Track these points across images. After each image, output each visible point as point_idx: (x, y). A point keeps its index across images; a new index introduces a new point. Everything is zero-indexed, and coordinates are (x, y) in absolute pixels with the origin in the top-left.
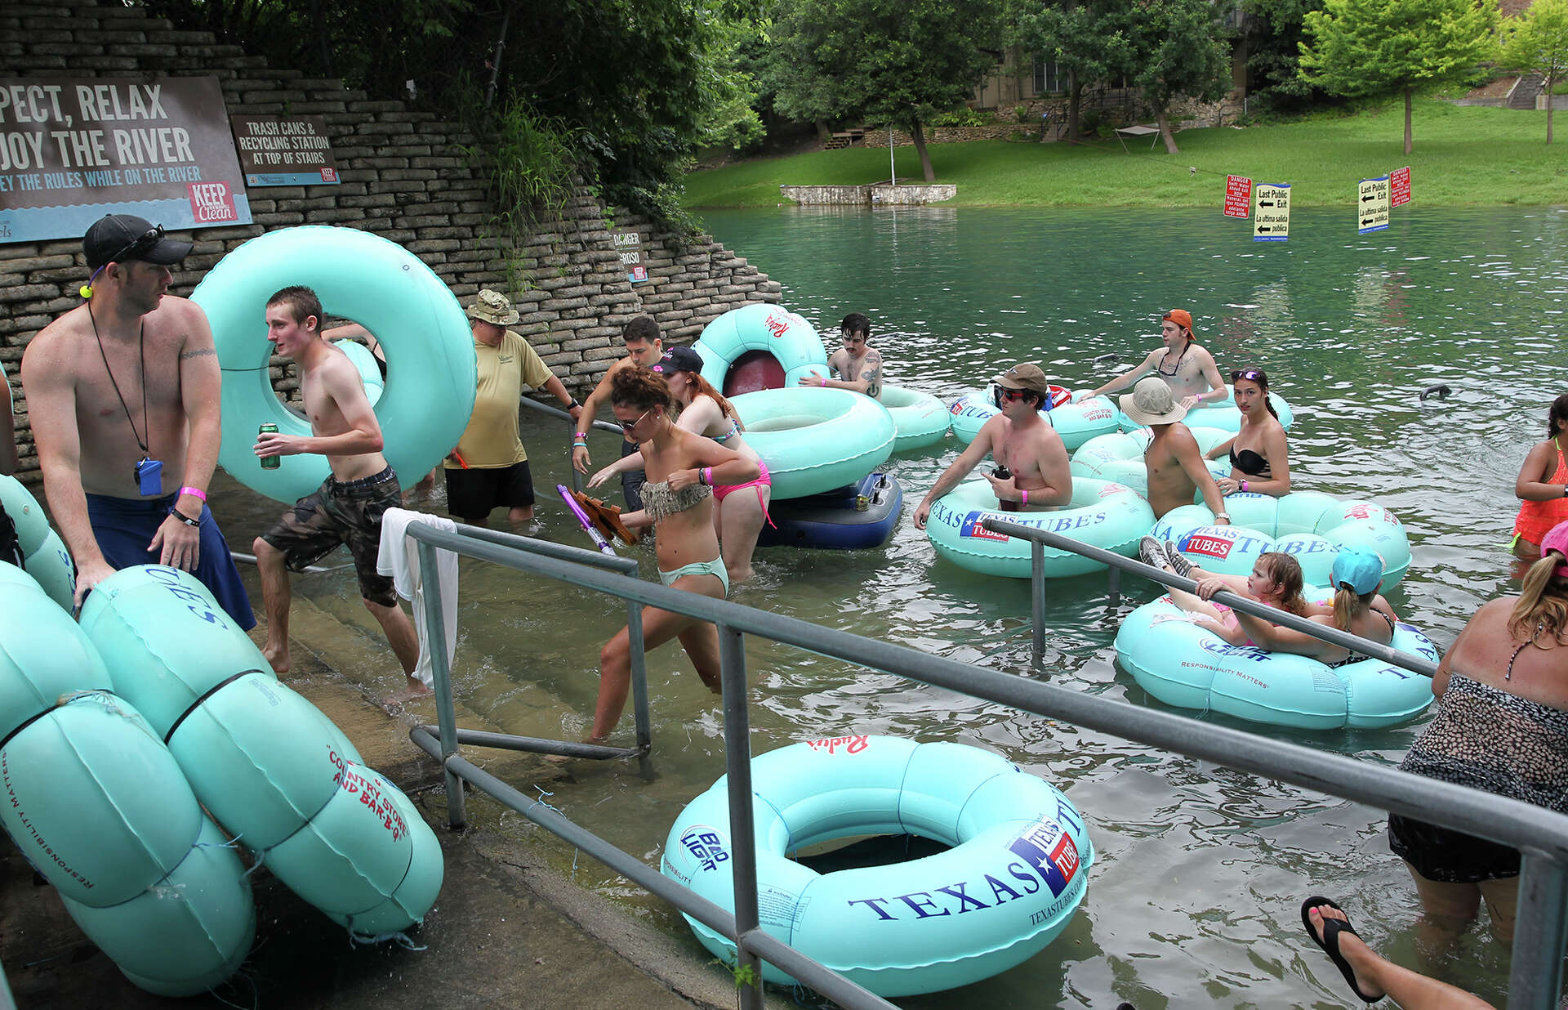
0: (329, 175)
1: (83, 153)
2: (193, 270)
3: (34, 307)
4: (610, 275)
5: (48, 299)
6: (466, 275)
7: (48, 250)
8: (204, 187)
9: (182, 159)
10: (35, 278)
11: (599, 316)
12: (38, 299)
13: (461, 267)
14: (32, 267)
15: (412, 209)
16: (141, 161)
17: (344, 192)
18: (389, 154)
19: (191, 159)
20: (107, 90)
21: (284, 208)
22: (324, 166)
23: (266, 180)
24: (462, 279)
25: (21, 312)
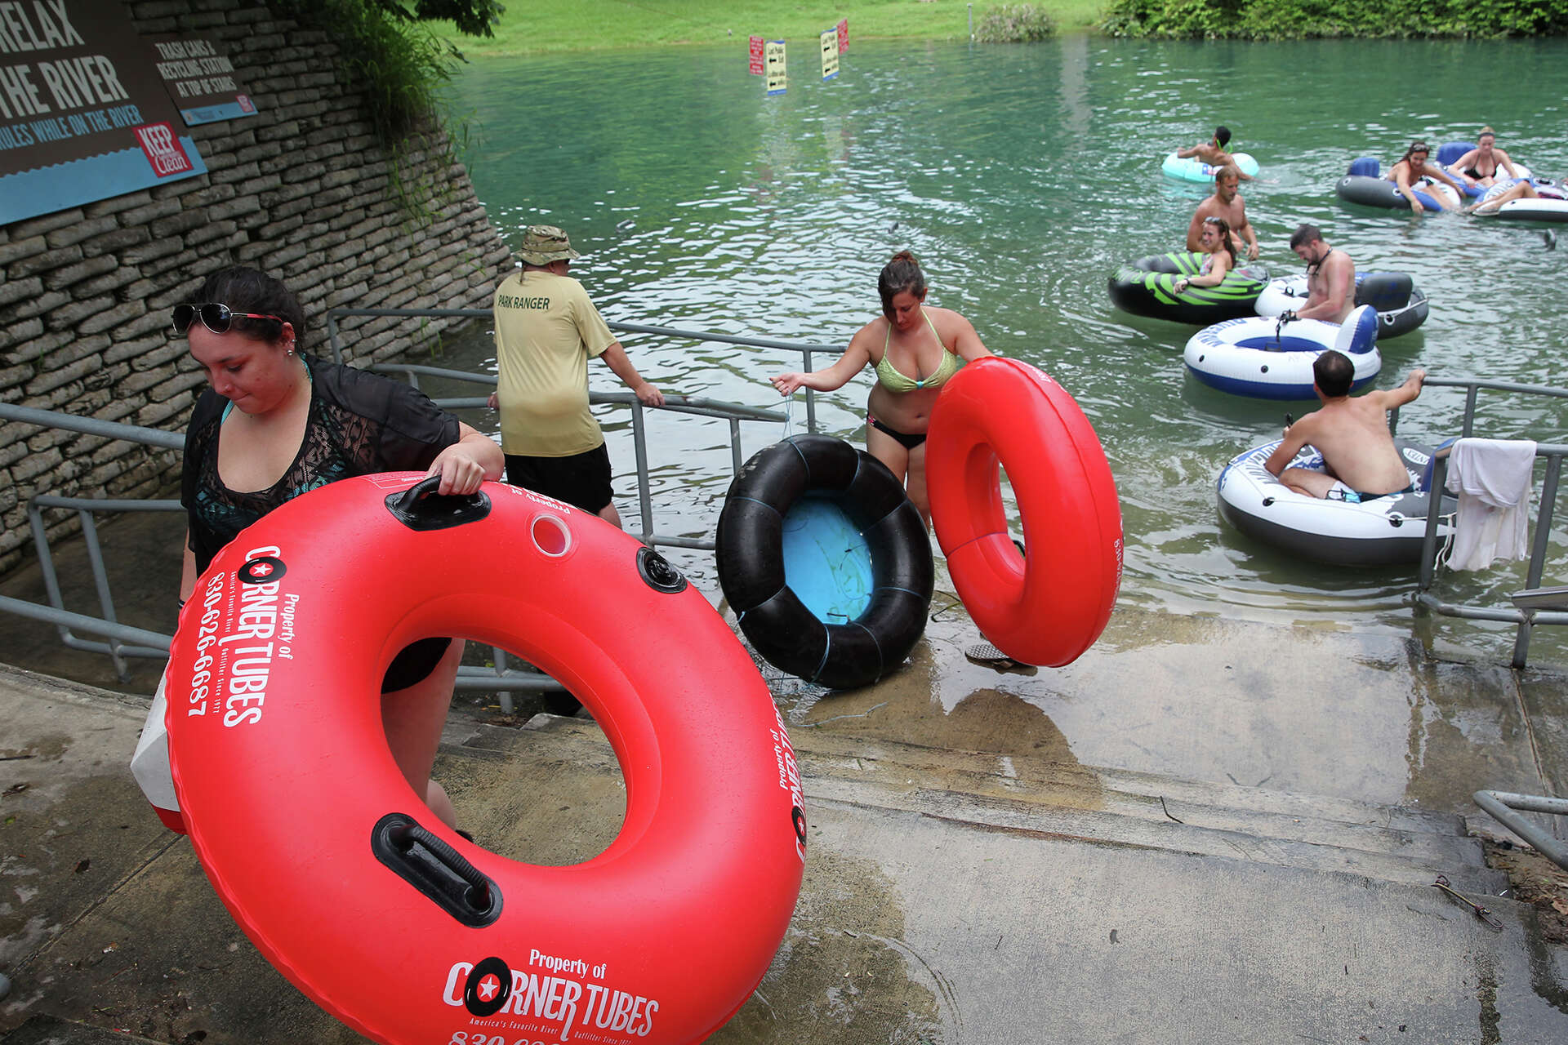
0: (244, 107)
1: (18, 97)
2: (164, 237)
3: (23, 311)
4: (464, 191)
5: (35, 297)
6: (372, 208)
7: (21, 233)
8: (150, 130)
9: (117, 98)
10: (18, 271)
11: (466, 237)
12: (25, 300)
13: (367, 199)
14: (12, 258)
15: (317, 137)
16: (80, 104)
17: (261, 124)
18: (278, 73)
19: (126, 96)
20: (11, 8)
21: (219, 149)
22: (238, 93)
23: (199, 115)
24: (369, 213)
25: (13, 319)
